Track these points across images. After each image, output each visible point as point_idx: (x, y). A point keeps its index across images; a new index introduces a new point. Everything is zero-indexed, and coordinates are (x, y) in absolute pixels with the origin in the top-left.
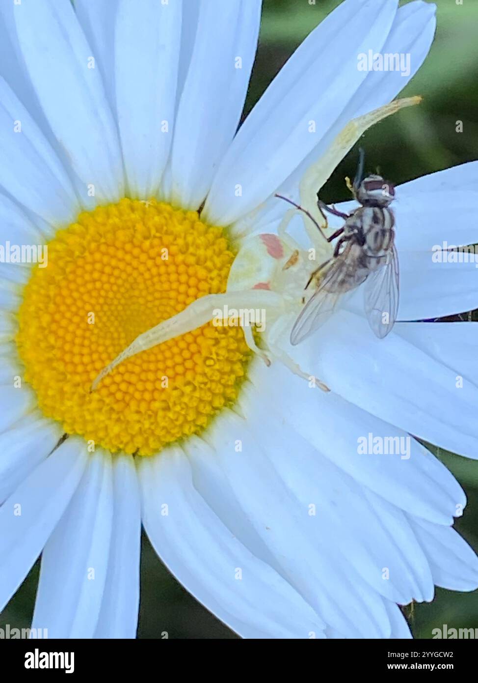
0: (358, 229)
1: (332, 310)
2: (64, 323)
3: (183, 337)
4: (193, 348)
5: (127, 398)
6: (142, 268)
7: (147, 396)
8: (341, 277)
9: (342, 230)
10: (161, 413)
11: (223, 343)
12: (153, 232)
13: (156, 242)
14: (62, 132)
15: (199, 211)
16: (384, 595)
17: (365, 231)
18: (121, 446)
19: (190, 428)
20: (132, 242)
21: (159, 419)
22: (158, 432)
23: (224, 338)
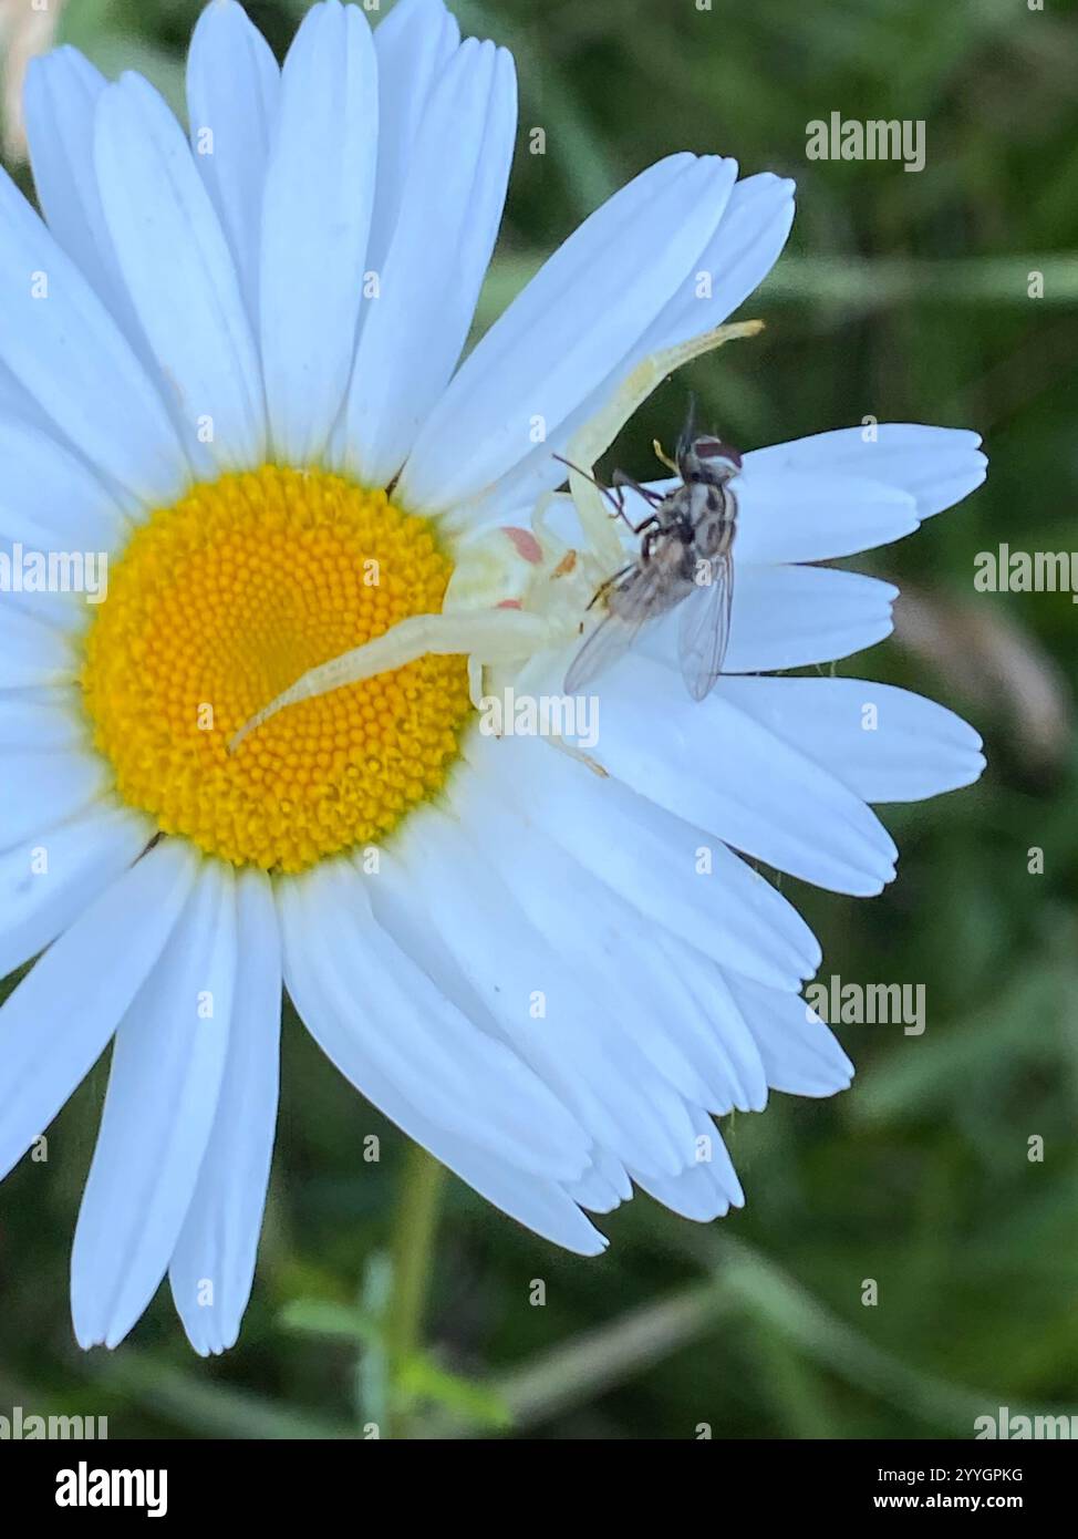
0: (682, 516)
1: (630, 644)
2: (170, 654)
3: (364, 686)
4: (381, 703)
5: (269, 778)
6: (300, 574)
7: (302, 776)
8: (649, 593)
9: (653, 519)
10: (324, 805)
11: (429, 697)
12: (320, 518)
13: (324, 534)
14: (167, 353)
15: (389, 491)
16: (687, 1096)
17: (694, 522)
18: (253, 855)
19: (367, 832)
20: (284, 532)
21: (322, 814)
22: (317, 835)
23: (429, 690)
